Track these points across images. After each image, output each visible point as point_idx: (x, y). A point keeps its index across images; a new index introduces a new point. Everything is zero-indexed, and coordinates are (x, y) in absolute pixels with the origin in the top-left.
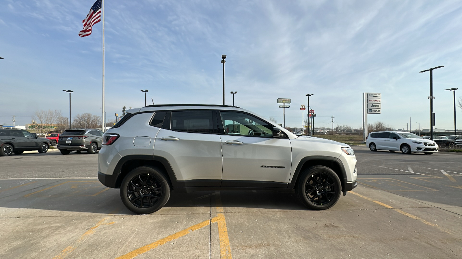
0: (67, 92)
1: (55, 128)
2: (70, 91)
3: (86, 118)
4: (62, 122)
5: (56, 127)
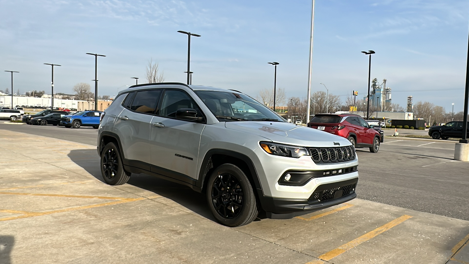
0: (273, 64)
1: (287, 112)
2: (277, 64)
3: (319, 99)
4: (294, 104)
5: (287, 110)
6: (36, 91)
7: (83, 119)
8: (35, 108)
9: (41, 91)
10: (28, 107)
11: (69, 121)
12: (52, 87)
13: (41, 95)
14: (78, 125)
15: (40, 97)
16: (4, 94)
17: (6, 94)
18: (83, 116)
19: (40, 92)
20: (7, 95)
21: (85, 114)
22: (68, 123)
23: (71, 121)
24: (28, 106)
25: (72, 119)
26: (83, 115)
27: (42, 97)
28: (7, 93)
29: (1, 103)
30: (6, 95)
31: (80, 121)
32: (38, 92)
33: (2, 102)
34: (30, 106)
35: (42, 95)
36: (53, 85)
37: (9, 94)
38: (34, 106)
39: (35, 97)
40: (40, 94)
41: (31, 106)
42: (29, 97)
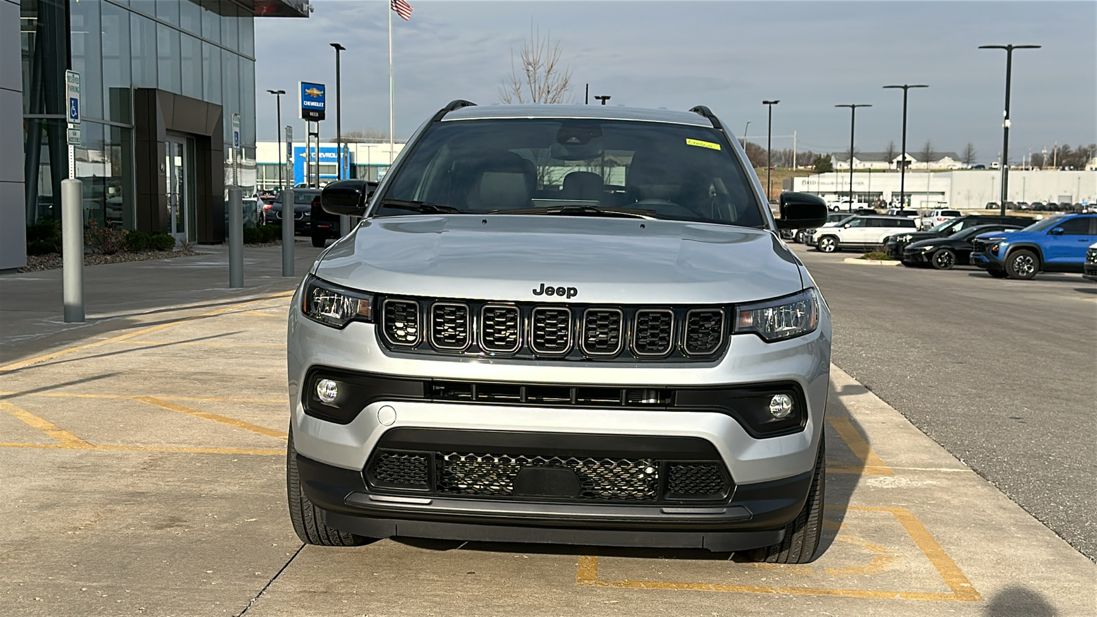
6: (1066, 147)
7: (1048, 244)
8: (1050, 210)
9: (1085, 146)
10: (1024, 207)
11: (996, 253)
12: (1006, 129)
13: (1085, 159)
14: (1029, 268)
15: (1080, 166)
16: (959, 165)
17: (965, 166)
18: (1051, 232)
19: (1079, 149)
20: (970, 167)
21: (1058, 226)
22: (992, 260)
23: (1001, 251)
24: (1023, 203)
25: (1007, 244)
26: (1050, 228)
27: (1088, 167)
28: (968, 163)
29: (941, 196)
30: (966, 169)
31: (1035, 251)
32: (1073, 149)
33: (943, 193)
34: (1030, 203)
35: (1087, 162)
36: (1008, 123)
37: (975, 165)
38: (1045, 204)
39: (1063, 169)
40: (1081, 157)
41: (1034, 204)
42: (1041, 169)
